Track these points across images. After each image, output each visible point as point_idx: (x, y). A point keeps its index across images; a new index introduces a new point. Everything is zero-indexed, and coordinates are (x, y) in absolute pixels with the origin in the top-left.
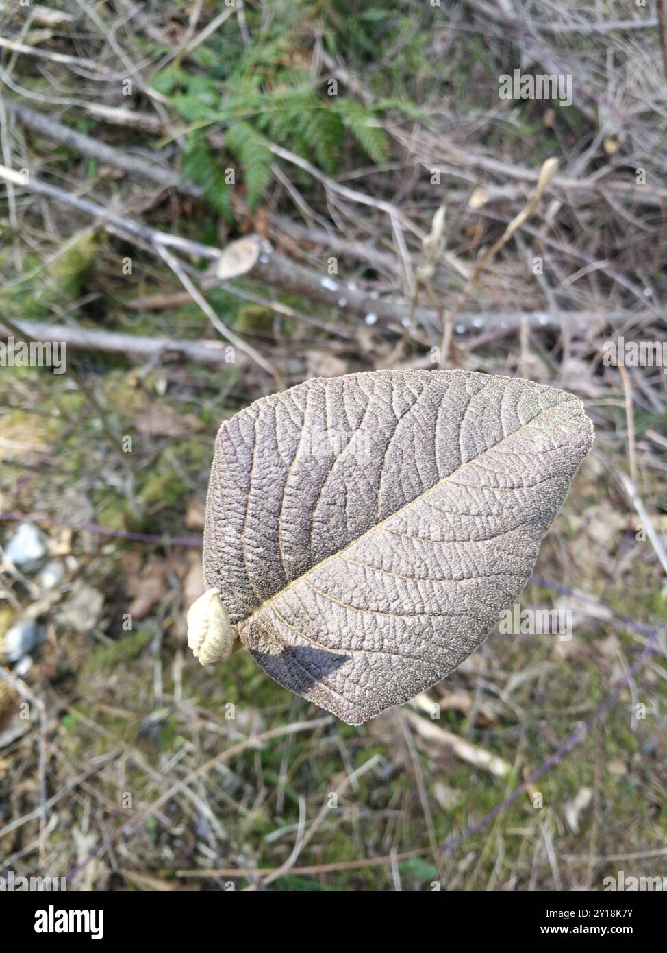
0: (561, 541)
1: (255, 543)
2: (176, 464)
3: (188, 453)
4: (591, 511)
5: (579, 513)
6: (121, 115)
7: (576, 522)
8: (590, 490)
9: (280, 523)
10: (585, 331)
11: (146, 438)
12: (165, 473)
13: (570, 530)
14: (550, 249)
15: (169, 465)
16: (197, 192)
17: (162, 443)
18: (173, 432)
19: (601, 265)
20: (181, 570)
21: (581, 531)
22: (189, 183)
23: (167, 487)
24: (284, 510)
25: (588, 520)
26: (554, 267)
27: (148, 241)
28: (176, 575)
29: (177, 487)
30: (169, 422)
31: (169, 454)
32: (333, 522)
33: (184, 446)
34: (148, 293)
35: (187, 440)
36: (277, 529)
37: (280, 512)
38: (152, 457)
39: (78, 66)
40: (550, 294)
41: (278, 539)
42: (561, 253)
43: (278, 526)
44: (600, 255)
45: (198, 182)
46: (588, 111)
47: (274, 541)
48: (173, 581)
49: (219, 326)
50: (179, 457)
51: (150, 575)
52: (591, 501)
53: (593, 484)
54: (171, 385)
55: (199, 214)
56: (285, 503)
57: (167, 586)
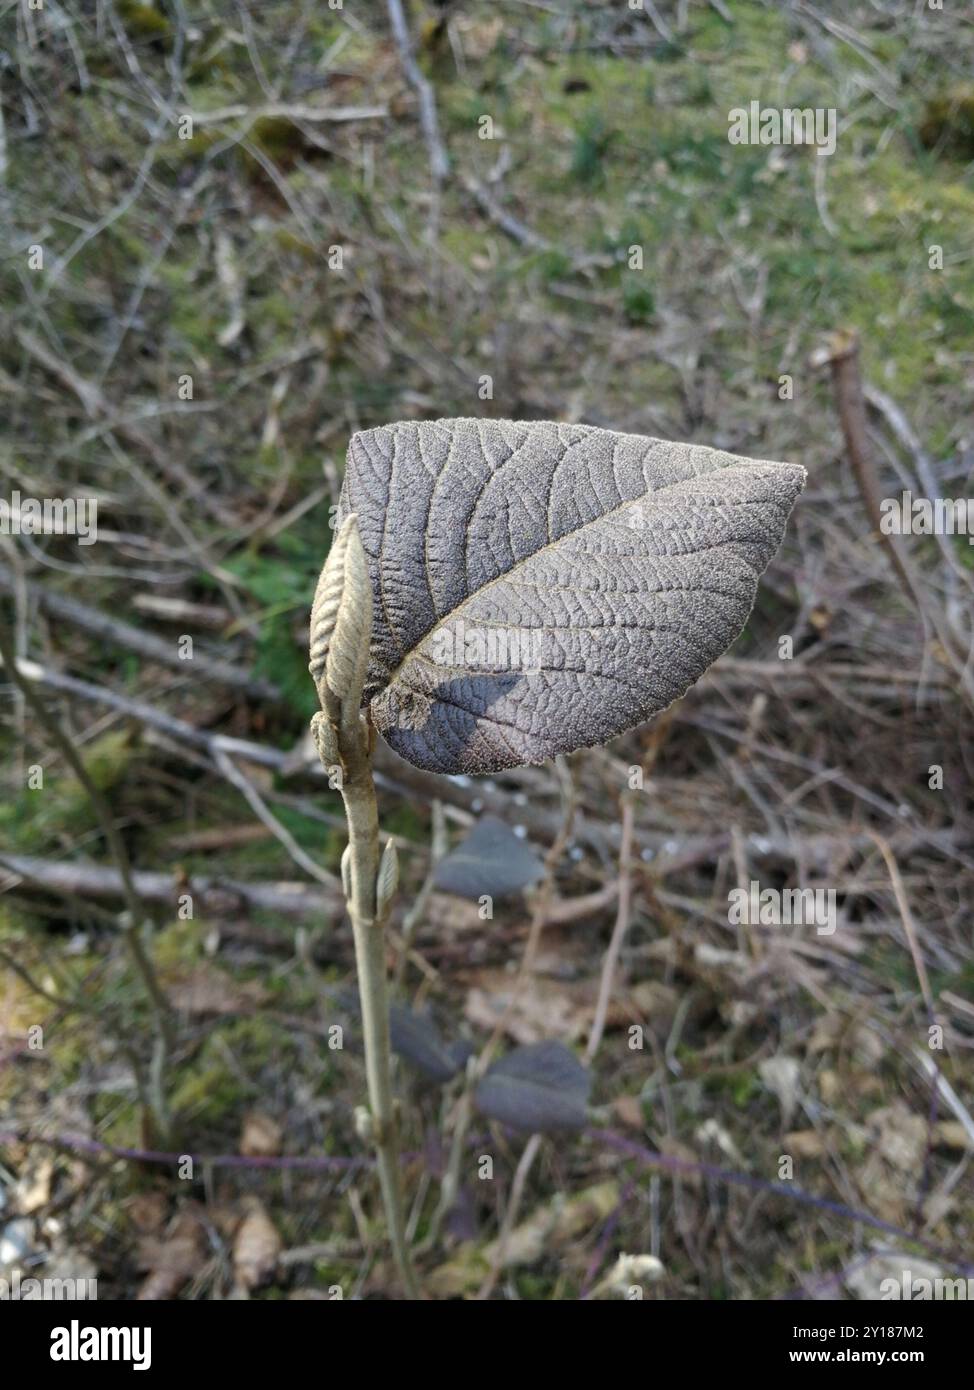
0: (842, 1167)
1: (395, 566)
2: (228, 1055)
3: (247, 1036)
4: (878, 1116)
5: (860, 1121)
6: (176, 608)
7: (858, 1135)
8: (871, 1084)
9: (427, 538)
10: (824, 862)
11: (184, 1018)
12: (210, 1070)
13: (852, 1149)
14: (760, 757)
15: (219, 1058)
16: (273, 692)
17: (208, 1024)
18: (226, 1006)
19: (833, 775)
20: (229, 1223)
21: (869, 1148)
22: (263, 681)
23: (212, 1090)
24: (430, 523)
25: (878, 1132)
26: (769, 779)
27: (205, 751)
28: (220, 1232)
29: (229, 1091)
30: (220, 993)
31: (218, 1040)
32: (492, 538)
33: (241, 1029)
34: (199, 828)
35: (247, 1017)
36: (423, 547)
37: (426, 526)
38: (191, 1047)
39: (126, 544)
40: (769, 813)
41: (424, 559)
42: (777, 761)
43: (424, 543)
44: (829, 764)
45: (275, 680)
46: (783, 591)
47: (419, 562)
48: (216, 1242)
49: (301, 857)
50: (232, 1044)
51: (176, 1235)
52: (876, 1101)
53: (874, 1073)
54: (225, 941)
55: (275, 729)
56: (432, 516)
57: (207, 1253)
